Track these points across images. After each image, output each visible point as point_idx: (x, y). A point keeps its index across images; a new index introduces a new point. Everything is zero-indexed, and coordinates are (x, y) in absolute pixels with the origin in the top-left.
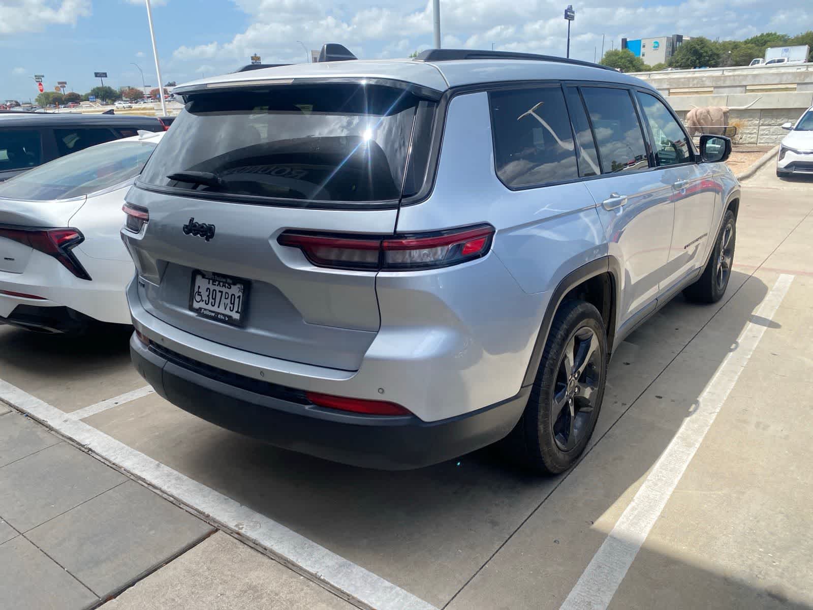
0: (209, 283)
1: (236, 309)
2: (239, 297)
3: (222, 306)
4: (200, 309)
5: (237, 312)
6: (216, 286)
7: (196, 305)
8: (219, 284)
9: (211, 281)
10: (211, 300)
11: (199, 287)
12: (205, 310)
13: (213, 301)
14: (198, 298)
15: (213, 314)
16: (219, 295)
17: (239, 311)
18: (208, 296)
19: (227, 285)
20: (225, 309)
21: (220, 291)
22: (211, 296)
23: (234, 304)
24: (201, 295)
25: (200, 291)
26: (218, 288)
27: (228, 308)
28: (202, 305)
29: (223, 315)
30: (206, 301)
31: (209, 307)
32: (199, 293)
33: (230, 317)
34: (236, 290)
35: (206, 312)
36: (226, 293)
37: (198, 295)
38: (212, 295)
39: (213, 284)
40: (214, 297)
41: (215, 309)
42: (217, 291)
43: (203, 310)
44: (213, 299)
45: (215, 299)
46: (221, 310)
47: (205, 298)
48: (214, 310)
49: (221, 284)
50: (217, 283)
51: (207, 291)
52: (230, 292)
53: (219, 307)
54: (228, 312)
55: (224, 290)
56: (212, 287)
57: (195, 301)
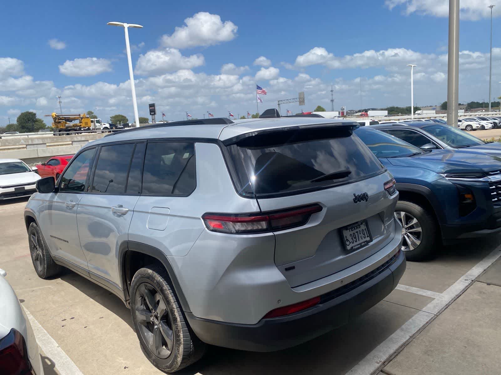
0: (350, 231)
1: (366, 236)
2: (365, 229)
3: (360, 239)
4: (352, 247)
5: (367, 237)
6: (354, 231)
7: (349, 248)
8: (355, 229)
9: (350, 230)
10: (354, 239)
11: (346, 237)
12: (355, 246)
13: (355, 239)
14: (348, 243)
15: (359, 246)
16: (356, 234)
17: (368, 235)
18: (352, 238)
19: (358, 227)
20: (362, 239)
21: (356, 232)
22: (353, 238)
23: (365, 234)
24: (349, 241)
25: (347, 239)
26: (355, 231)
27: (363, 238)
28: (351, 245)
29: (363, 242)
30: (352, 242)
31: (355, 244)
32: (348, 240)
33: (366, 241)
34: (363, 227)
35: (356, 247)
36: (359, 231)
37: (347, 241)
38: (354, 236)
39: (352, 231)
40: (355, 237)
41: (358, 242)
42: (355, 233)
43: (354, 247)
44: (354, 238)
45: (355, 238)
46: (361, 241)
47: (351, 240)
48: (358, 244)
49: (356, 228)
50: (353, 229)
51: (350, 236)
52: (360, 229)
53: (359, 240)
54: (364, 240)
55: (358, 230)
56: (352, 233)
57: (347, 246)
